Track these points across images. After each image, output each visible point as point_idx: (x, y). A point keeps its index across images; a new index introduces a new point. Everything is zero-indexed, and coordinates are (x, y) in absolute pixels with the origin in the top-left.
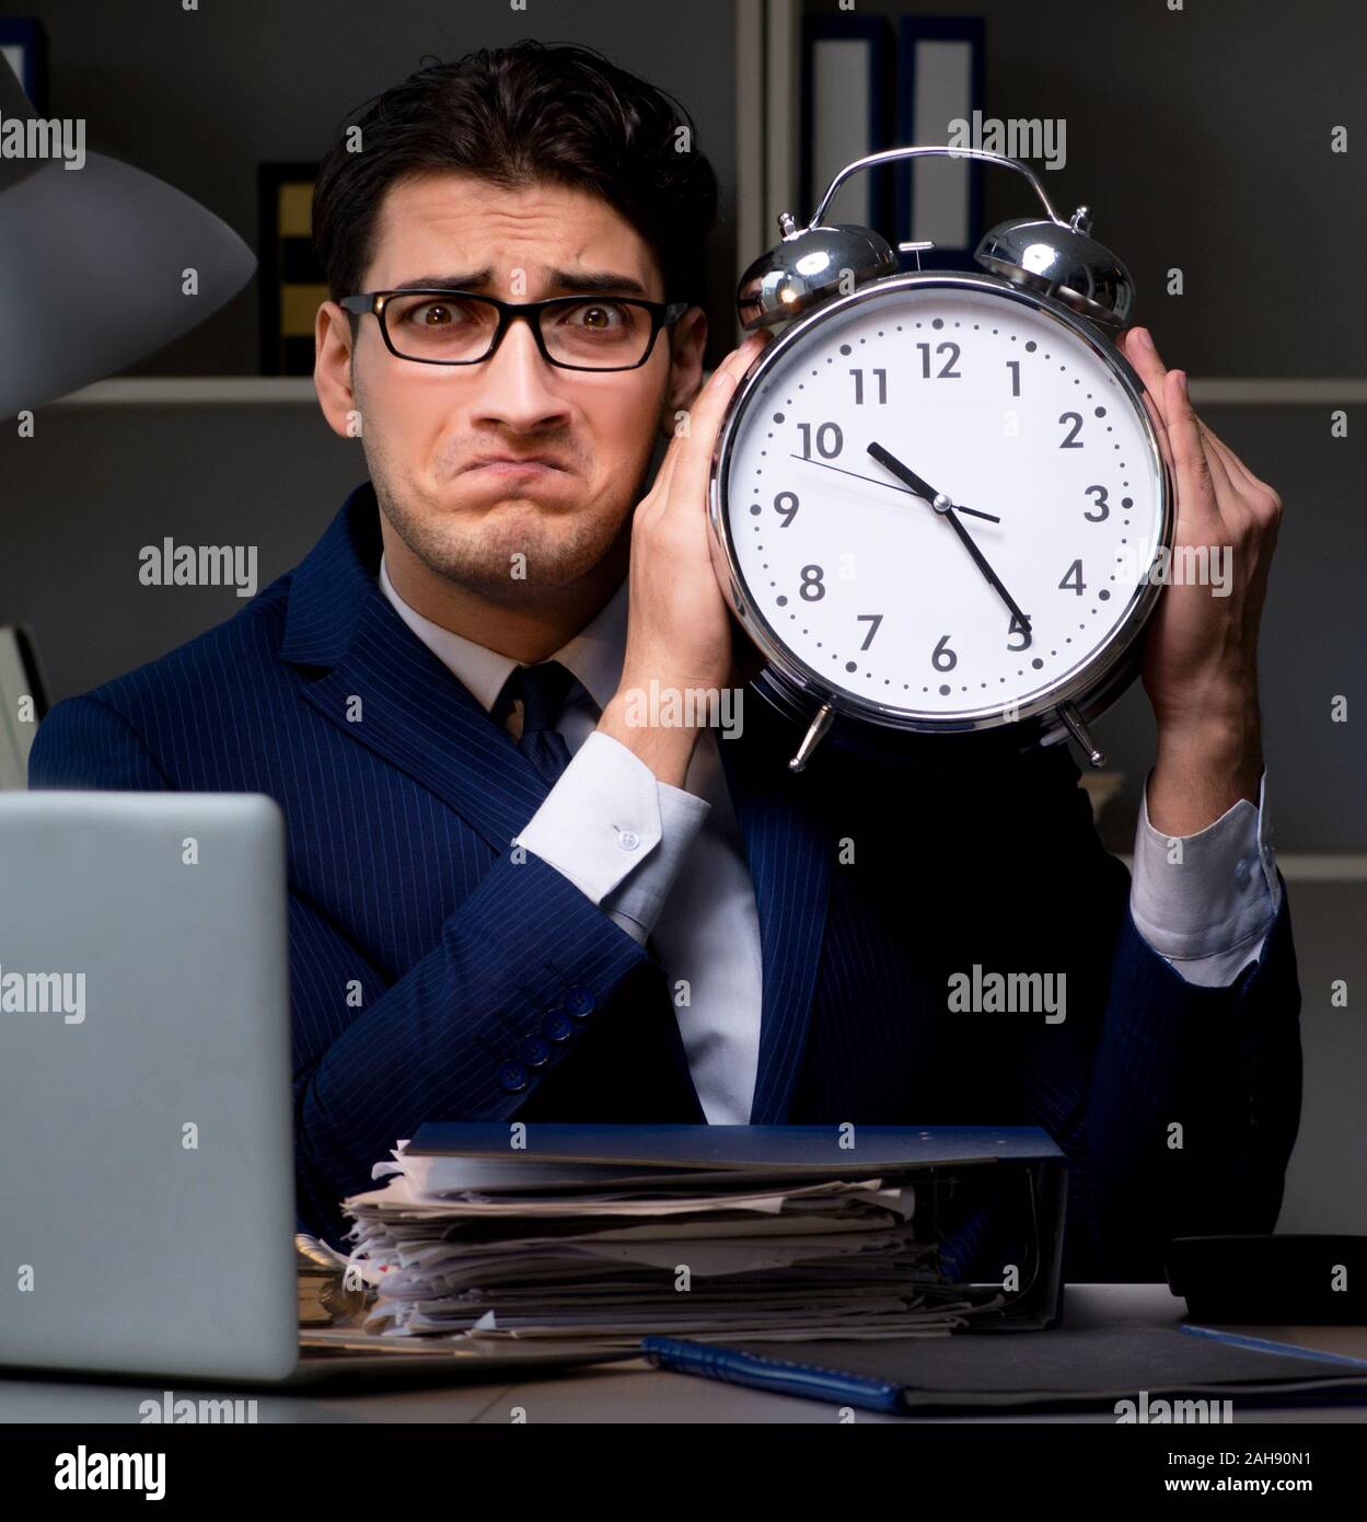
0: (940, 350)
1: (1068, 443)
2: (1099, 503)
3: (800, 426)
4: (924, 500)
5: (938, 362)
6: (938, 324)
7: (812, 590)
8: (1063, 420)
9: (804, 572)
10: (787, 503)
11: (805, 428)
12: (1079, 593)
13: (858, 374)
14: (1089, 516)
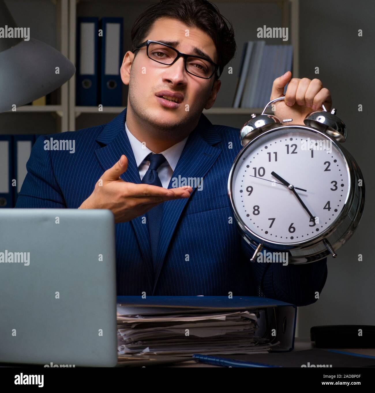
0: (292, 146)
1: (326, 170)
2: (335, 185)
3: (254, 168)
4: (286, 186)
5: (291, 149)
6: (291, 139)
7: (256, 212)
8: (325, 163)
9: (254, 208)
10: (250, 189)
11: (255, 169)
12: (329, 210)
13: (269, 154)
14: (332, 189)
